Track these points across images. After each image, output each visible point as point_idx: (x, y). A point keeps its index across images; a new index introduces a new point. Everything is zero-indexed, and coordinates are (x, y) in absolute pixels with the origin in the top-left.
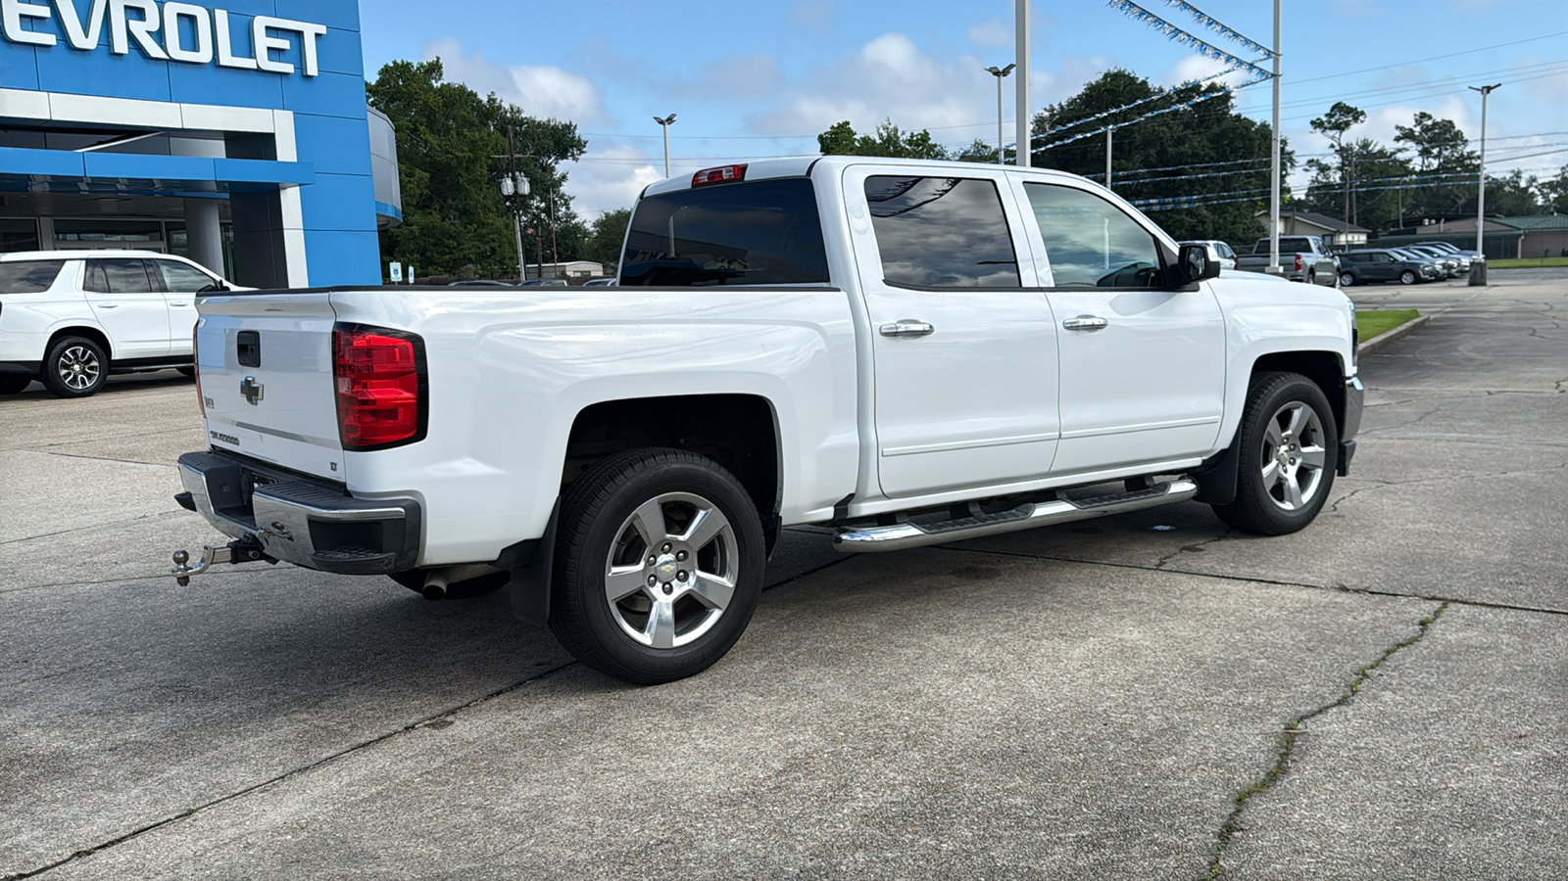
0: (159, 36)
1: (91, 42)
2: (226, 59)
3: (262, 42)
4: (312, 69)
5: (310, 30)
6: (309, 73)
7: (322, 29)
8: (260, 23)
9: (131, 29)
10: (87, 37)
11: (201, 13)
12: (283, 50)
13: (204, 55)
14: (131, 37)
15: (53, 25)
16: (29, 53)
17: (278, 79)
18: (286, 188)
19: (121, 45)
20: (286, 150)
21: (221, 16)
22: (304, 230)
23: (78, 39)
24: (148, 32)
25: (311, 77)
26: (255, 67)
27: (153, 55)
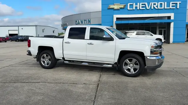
0: (157, 6)
1: (149, 8)
2: (166, 8)
3: (171, 5)
4: (178, 7)
5: (178, 3)
7: (180, 2)
8: (171, 3)
13: (163, 8)
14: (154, 7)
16: (142, 10)
17: (173, 9)
18: (171, 23)
19: (152, 8)
20: (172, 18)
21: (166, 3)
22: (173, 28)
27: (156, 9)
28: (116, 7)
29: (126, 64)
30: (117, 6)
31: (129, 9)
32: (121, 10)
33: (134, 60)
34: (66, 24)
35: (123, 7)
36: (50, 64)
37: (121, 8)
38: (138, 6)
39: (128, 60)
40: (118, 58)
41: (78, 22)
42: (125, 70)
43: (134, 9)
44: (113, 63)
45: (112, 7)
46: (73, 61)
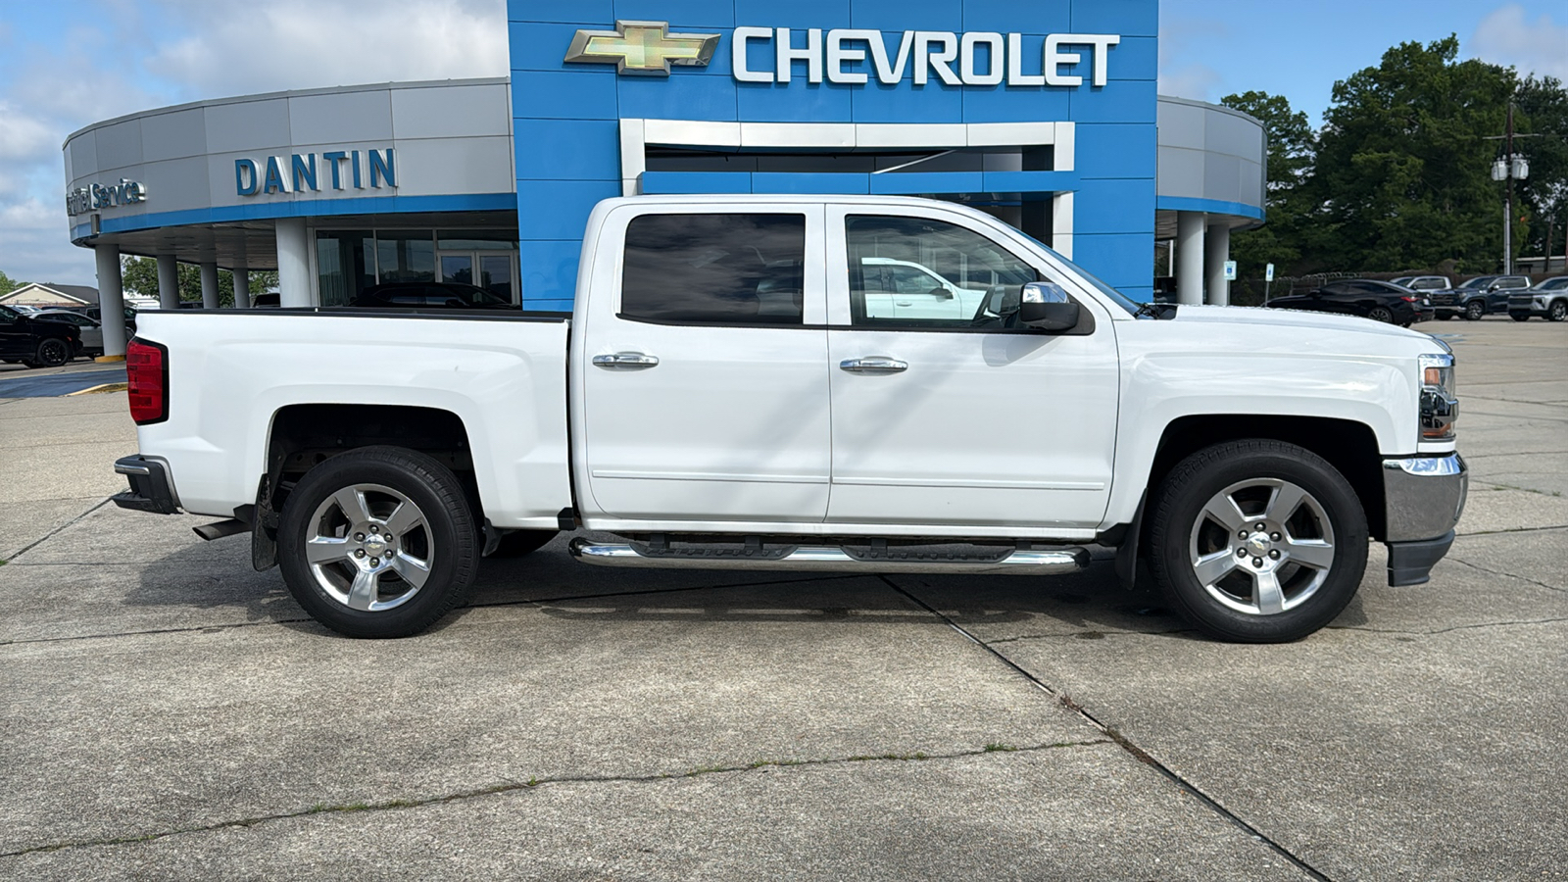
0: (956, 65)
1: (895, 78)
2: (1016, 78)
3: (1052, 58)
4: (1101, 79)
5: (1101, 42)
6: (1097, 83)
7: (1115, 39)
8: (1052, 40)
9: (931, 61)
10: (893, 72)
11: (996, 39)
12: (1074, 64)
13: (995, 78)
14: (930, 67)
15: (868, 65)
16: (848, 92)
17: (1066, 93)
18: (1059, 196)
19: (921, 76)
20: (1064, 161)
21: (1015, 39)
22: (1074, 234)
23: (886, 76)
24: (947, 63)
25: (1100, 87)
26: (1043, 83)
27: (948, 82)
28: (636, 51)
30: (647, 42)
31: (741, 73)
32: (679, 81)
35: (691, 53)
37: (675, 65)
38: (813, 54)
41: (260, 168)
43: (781, 79)
45: (601, 44)
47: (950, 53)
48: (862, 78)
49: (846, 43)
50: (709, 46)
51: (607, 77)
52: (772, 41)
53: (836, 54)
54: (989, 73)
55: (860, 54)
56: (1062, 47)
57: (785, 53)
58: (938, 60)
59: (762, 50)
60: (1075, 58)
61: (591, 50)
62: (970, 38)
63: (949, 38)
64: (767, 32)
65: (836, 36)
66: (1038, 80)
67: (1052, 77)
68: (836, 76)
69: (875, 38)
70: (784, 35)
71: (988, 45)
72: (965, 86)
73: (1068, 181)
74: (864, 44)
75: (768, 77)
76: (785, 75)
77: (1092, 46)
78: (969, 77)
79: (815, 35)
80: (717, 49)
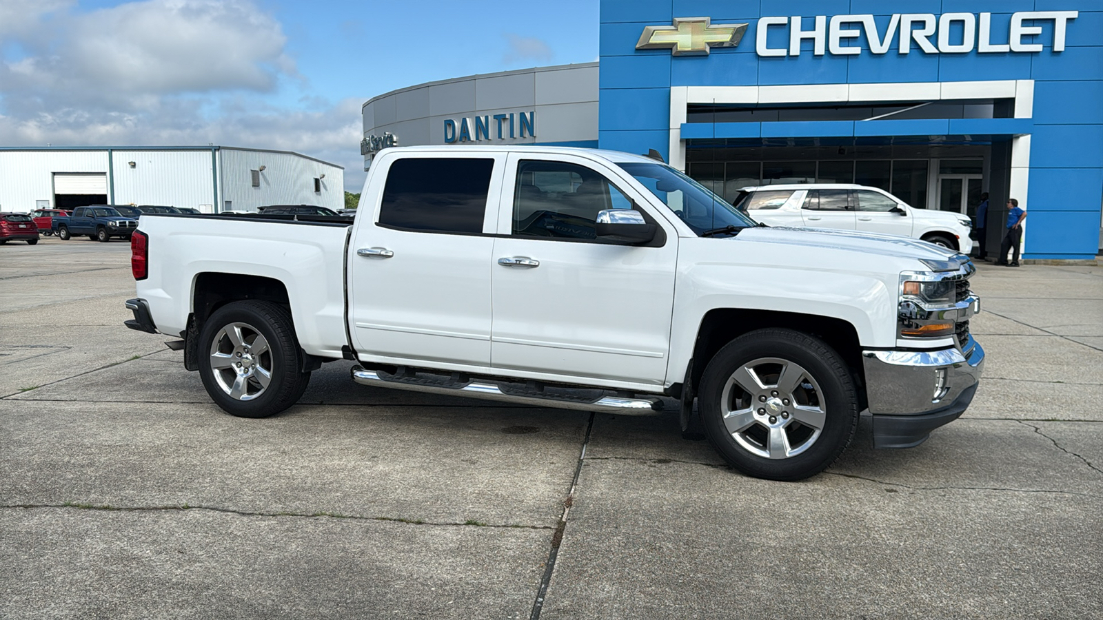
0: (934, 39)
1: (884, 49)
2: (984, 47)
3: (1017, 30)
4: (1059, 45)
5: (1061, 17)
6: (1056, 49)
7: (1074, 14)
8: (1017, 18)
9: (914, 36)
10: (882, 45)
11: (969, 19)
12: (1037, 35)
13: (968, 47)
14: (912, 40)
15: (861, 41)
16: (844, 61)
17: (1028, 57)
18: (1018, 137)
19: (905, 47)
20: (1023, 110)
21: (985, 18)
22: (1030, 168)
23: (876, 48)
24: (927, 37)
25: (1060, 52)
26: (1008, 50)
27: (927, 52)
28: (685, 39)
29: (741, 397)
30: (693, 33)
31: (762, 50)
32: (716, 59)
33: (793, 372)
34: (391, 137)
35: (726, 38)
36: (265, 385)
37: (717, 47)
38: (819, 34)
39: (752, 371)
40: (689, 355)
42: (736, 436)
43: (792, 53)
44: (659, 389)
45: (661, 36)
46: (410, 371)
47: (930, 30)
48: (856, 50)
49: (844, 25)
50: (740, 34)
51: (664, 59)
52: (787, 27)
53: (836, 33)
54: (962, 44)
55: (856, 33)
56: (1025, 22)
57: (797, 34)
58: (919, 35)
59: (779, 33)
60: (1037, 30)
61: (654, 40)
62: (946, 18)
63: (930, 19)
64: (784, 20)
65: (836, 20)
66: (1005, 48)
67: (1016, 45)
68: (836, 49)
69: (869, 21)
70: (796, 21)
71: (963, 22)
72: (941, 54)
73: (1026, 126)
74: (860, 25)
75: (783, 52)
76: (795, 49)
77: (1053, 20)
78: (945, 47)
79: (821, 21)
80: (745, 35)
